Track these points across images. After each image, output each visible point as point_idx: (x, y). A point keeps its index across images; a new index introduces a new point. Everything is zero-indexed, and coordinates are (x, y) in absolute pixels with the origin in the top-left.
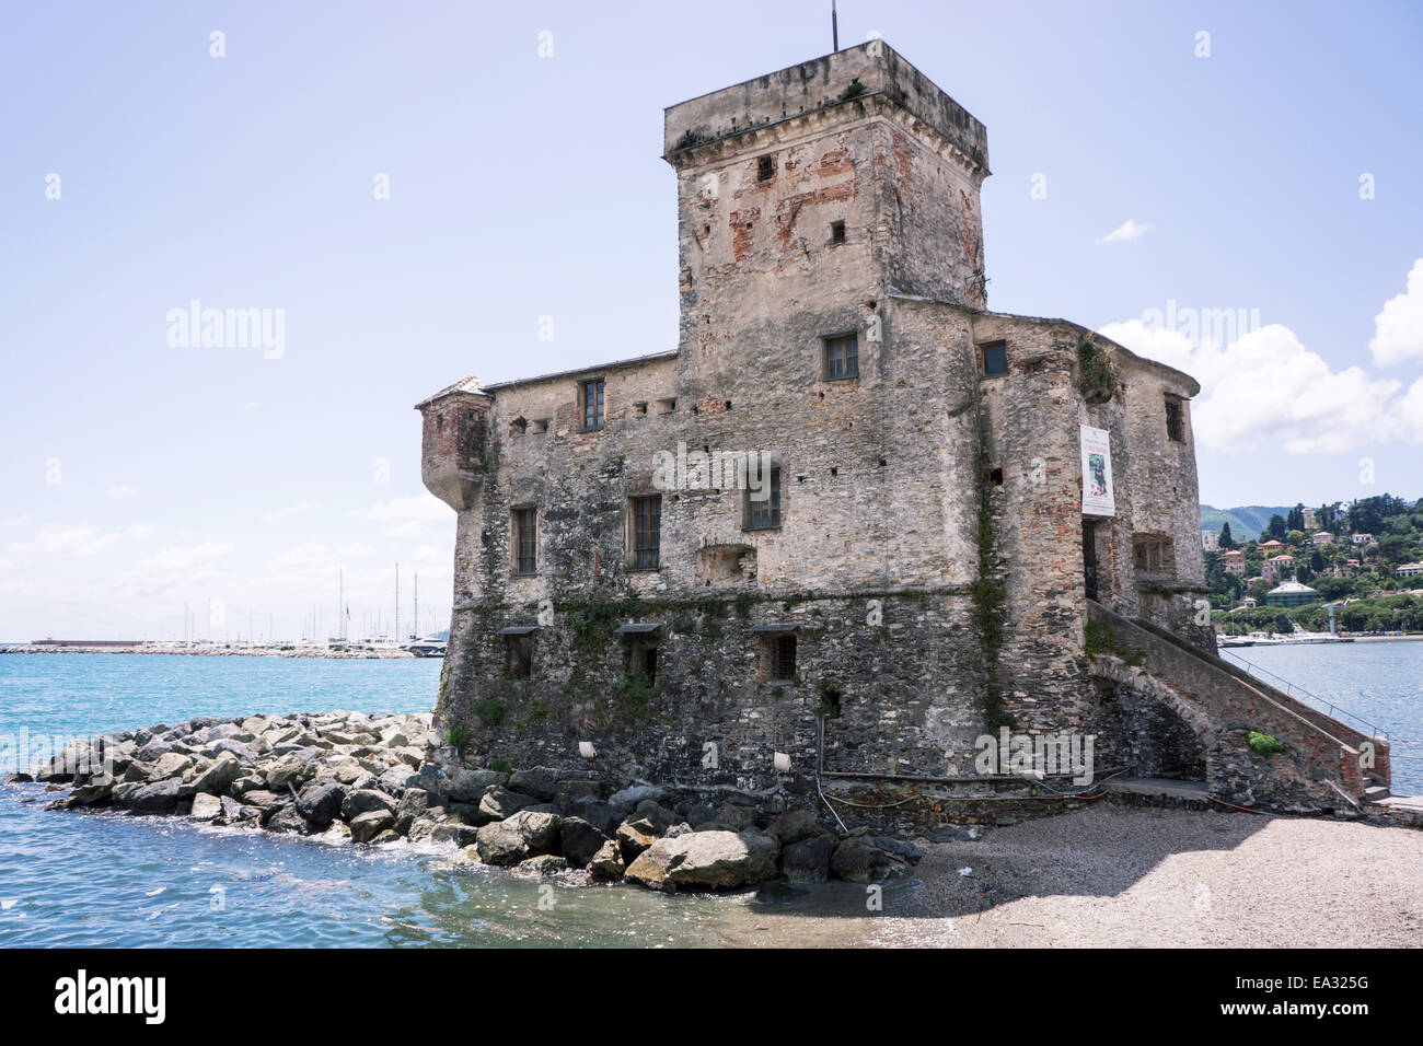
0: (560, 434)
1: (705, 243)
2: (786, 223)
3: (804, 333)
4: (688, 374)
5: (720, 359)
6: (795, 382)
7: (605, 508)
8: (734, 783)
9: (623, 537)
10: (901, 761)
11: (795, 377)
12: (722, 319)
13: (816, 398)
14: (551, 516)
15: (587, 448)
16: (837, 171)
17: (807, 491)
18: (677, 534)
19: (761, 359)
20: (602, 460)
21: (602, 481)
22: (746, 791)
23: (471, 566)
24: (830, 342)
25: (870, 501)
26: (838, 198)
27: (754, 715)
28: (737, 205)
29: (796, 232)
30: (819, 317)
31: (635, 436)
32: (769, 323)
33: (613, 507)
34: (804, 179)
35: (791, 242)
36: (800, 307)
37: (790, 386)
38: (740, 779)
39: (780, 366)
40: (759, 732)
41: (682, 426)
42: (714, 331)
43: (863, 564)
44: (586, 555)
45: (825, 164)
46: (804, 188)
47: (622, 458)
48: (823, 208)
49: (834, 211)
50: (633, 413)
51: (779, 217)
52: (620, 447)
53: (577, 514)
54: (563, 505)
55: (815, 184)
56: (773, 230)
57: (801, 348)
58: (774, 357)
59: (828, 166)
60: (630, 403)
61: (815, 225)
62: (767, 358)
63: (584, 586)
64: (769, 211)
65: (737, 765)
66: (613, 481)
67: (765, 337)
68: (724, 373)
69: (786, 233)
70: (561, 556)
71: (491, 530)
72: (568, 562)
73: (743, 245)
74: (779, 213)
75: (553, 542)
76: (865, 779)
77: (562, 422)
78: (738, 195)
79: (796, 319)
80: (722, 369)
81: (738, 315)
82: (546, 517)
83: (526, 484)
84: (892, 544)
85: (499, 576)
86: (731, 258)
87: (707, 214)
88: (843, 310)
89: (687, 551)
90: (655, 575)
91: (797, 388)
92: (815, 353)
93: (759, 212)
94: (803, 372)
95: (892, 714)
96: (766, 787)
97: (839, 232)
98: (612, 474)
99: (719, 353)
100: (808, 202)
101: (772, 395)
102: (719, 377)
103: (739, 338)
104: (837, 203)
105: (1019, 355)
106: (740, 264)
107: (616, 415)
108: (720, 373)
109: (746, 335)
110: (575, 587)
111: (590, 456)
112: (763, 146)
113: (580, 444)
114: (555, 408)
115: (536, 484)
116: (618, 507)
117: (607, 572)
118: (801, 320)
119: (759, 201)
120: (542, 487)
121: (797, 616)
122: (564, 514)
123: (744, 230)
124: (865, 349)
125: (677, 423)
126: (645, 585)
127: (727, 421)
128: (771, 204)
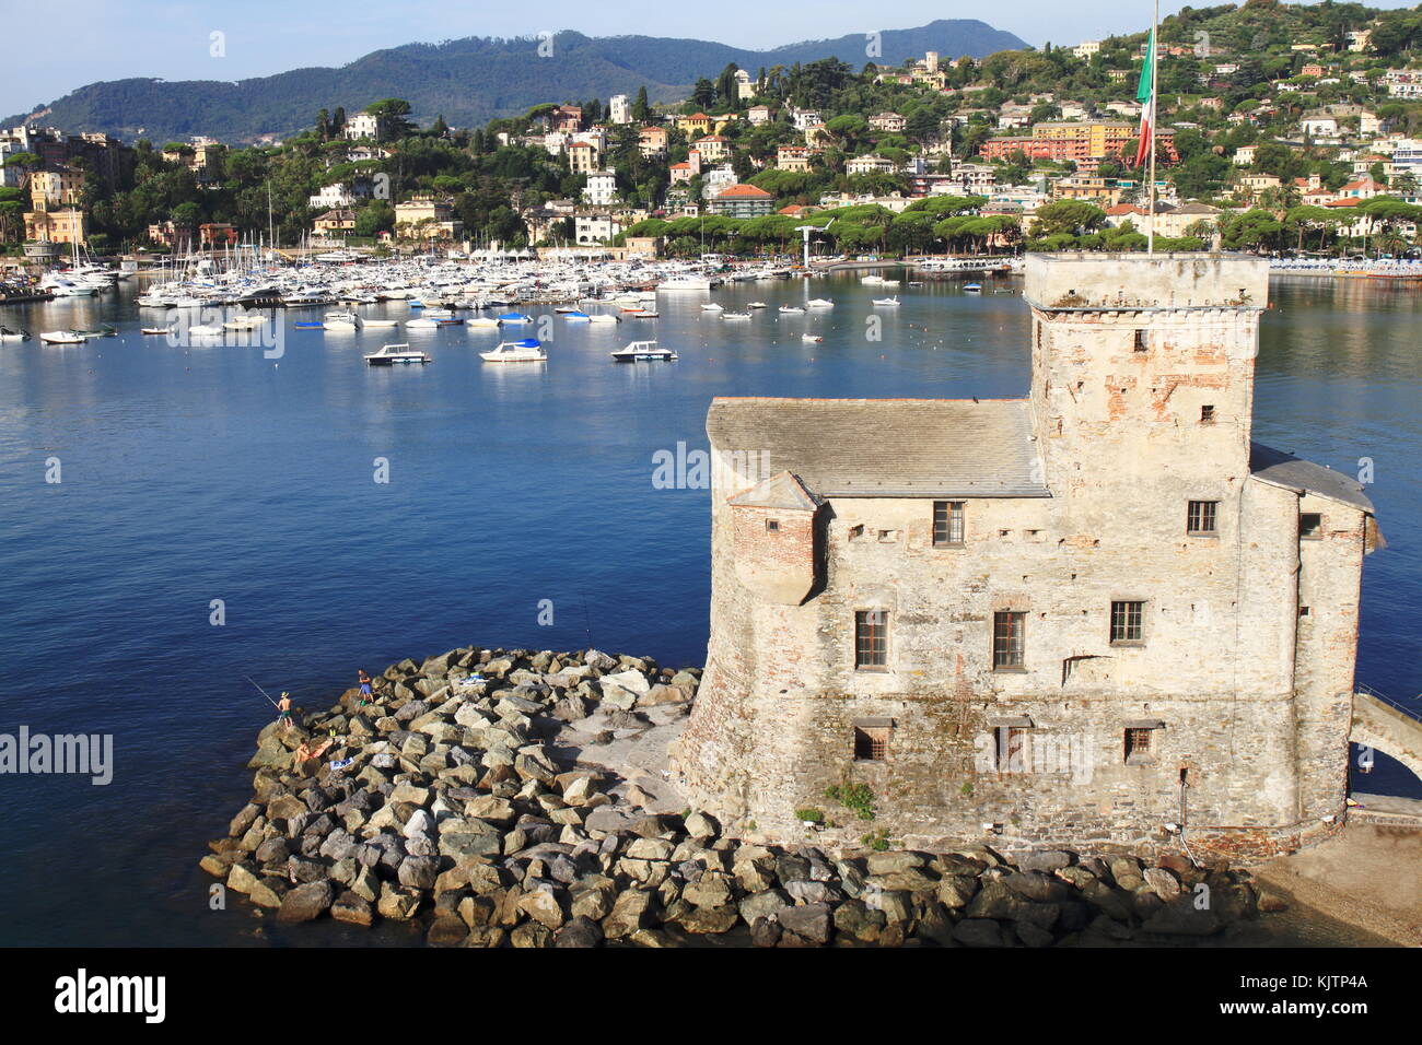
0: (912, 546)
1: (1079, 397)
2: (1162, 397)
3: (1173, 494)
4: (1058, 512)
5: (1091, 503)
6: (1161, 533)
7: (967, 617)
8: (1109, 837)
9: (983, 643)
10: (1247, 816)
11: (1161, 528)
12: (1094, 469)
13: (1181, 549)
14: (905, 619)
15: (946, 563)
16: (1213, 362)
17: (1171, 621)
18: (1046, 645)
19: (1131, 509)
20: (963, 575)
21: (965, 595)
22: (1119, 842)
23: (803, 659)
24: (1193, 506)
25: (1224, 632)
26: (1211, 385)
27: (1123, 787)
28: (1112, 370)
29: (1171, 407)
30: (1186, 483)
31: (1001, 559)
32: (1140, 480)
33: (977, 619)
34: (1180, 362)
35: (1165, 415)
36: (1169, 472)
37: (1157, 536)
38: (1114, 834)
39: (1148, 518)
40: (1129, 800)
41: (1051, 556)
42: (1086, 478)
43: (1217, 678)
44: (947, 657)
45: (1200, 352)
46: (1180, 370)
47: (986, 577)
48: (1195, 391)
49: (1207, 396)
50: (996, 539)
51: (1154, 390)
52: (984, 566)
53: (936, 621)
54: (920, 612)
55: (1191, 369)
56: (1149, 400)
57: (1169, 506)
58: (1144, 509)
59: (1204, 355)
60: (995, 530)
61: (1187, 404)
62: (1136, 510)
63: (945, 682)
64: (1145, 383)
65: (1109, 824)
66: (977, 595)
67: (1136, 491)
68: (1094, 516)
69: (1160, 406)
70: (921, 656)
71: (828, 627)
72: (925, 661)
73: (1117, 408)
74: (1155, 386)
75: (908, 644)
76: (1217, 829)
77: (913, 536)
78: (1113, 361)
79: (1165, 480)
80: (1092, 513)
81: (1109, 468)
82: (899, 621)
83: (872, 588)
84: (1238, 665)
85: (841, 669)
86: (1105, 417)
87: (1080, 369)
88: (1207, 480)
89: (1055, 659)
90: (1023, 676)
91: (1163, 538)
92: (1182, 515)
93: (1135, 381)
94: (1169, 526)
95: (1240, 784)
96: (1135, 838)
97: (1207, 411)
98: (975, 589)
99: (1090, 499)
100: (1183, 382)
101: (1140, 540)
102: (1089, 519)
103: (1110, 488)
104: (1210, 390)
105: (1332, 527)
106: (1112, 423)
107: (978, 537)
108: (1090, 516)
109: (1117, 484)
110: (934, 683)
111: (950, 571)
112: (1141, 321)
113: (937, 558)
114: (907, 521)
115: (887, 591)
116: (983, 618)
117: (971, 672)
118: (1170, 483)
119: (1136, 370)
120: (894, 594)
121: (1158, 710)
122: (921, 620)
123: (1118, 392)
124: (1225, 515)
125: (1045, 552)
126: (1010, 684)
127: (1096, 556)
128: (1145, 376)
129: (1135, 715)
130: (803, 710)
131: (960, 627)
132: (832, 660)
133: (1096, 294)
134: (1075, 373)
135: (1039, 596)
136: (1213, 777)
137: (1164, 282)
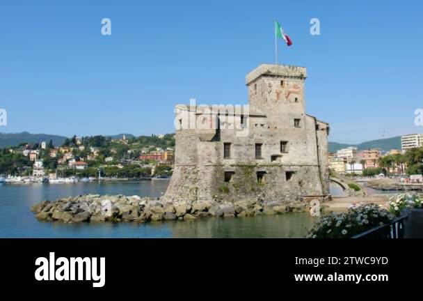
1: (270, 94)
2: (287, 95)
3: (291, 117)
4: (268, 120)
5: (274, 119)
7: (249, 145)
9: (253, 151)
11: (289, 125)
12: (274, 111)
14: (235, 145)
16: (296, 89)
17: (293, 146)
18: (267, 152)
19: (282, 120)
21: (249, 139)
23: (211, 155)
24: (295, 120)
25: (304, 149)
26: (296, 93)
28: (277, 89)
30: (293, 115)
32: (284, 114)
33: (251, 145)
34: (290, 88)
35: (288, 99)
36: (290, 112)
37: (288, 127)
39: (286, 122)
41: (267, 131)
43: (304, 160)
44: (245, 155)
46: (290, 90)
47: (253, 135)
48: (293, 95)
49: (297, 96)
50: (254, 126)
52: (252, 132)
53: (242, 146)
54: (239, 143)
55: (292, 90)
56: (284, 96)
57: (290, 120)
58: (285, 120)
59: (295, 87)
60: (254, 124)
61: (292, 97)
63: (245, 161)
64: (284, 92)
66: (251, 139)
67: (283, 116)
69: (287, 97)
70: (239, 154)
71: (217, 147)
72: (240, 156)
73: (278, 97)
74: (286, 93)
75: (236, 151)
78: (277, 87)
82: (233, 145)
83: (228, 137)
84: (307, 157)
85: (221, 158)
86: (276, 99)
88: (297, 115)
89: (270, 156)
91: (290, 127)
92: (293, 122)
93: (281, 92)
94: (291, 125)
97: (296, 99)
100: (291, 93)
101: (285, 127)
102: (274, 122)
105: (321, 128)
106: (278, 101)
109: (279, 114)
110: (242, 161)
112: (282, 79)
116: (253, 145)
117: (251, 158)
118: (290, 114)
119: (281, 89)
120: (232, 138)
121: (292, 169)
122: (239, 145)
123: (278, 94)
124: (301, 123)
125: (265, 130)
126: (260, 162)
127: (276, 131)
128: (284, 91)
129: (288, 169)
130: (211, 169)
131: (247, 147)
132: (219, 155)
133: (273, 72)
134: (269, 89)
135: (264, 140)
136: (306, 183)
137: (286, 70)
